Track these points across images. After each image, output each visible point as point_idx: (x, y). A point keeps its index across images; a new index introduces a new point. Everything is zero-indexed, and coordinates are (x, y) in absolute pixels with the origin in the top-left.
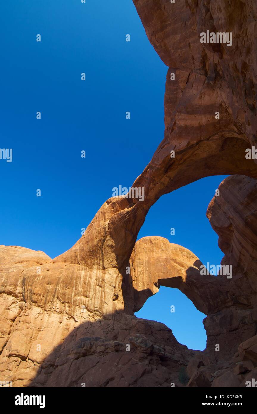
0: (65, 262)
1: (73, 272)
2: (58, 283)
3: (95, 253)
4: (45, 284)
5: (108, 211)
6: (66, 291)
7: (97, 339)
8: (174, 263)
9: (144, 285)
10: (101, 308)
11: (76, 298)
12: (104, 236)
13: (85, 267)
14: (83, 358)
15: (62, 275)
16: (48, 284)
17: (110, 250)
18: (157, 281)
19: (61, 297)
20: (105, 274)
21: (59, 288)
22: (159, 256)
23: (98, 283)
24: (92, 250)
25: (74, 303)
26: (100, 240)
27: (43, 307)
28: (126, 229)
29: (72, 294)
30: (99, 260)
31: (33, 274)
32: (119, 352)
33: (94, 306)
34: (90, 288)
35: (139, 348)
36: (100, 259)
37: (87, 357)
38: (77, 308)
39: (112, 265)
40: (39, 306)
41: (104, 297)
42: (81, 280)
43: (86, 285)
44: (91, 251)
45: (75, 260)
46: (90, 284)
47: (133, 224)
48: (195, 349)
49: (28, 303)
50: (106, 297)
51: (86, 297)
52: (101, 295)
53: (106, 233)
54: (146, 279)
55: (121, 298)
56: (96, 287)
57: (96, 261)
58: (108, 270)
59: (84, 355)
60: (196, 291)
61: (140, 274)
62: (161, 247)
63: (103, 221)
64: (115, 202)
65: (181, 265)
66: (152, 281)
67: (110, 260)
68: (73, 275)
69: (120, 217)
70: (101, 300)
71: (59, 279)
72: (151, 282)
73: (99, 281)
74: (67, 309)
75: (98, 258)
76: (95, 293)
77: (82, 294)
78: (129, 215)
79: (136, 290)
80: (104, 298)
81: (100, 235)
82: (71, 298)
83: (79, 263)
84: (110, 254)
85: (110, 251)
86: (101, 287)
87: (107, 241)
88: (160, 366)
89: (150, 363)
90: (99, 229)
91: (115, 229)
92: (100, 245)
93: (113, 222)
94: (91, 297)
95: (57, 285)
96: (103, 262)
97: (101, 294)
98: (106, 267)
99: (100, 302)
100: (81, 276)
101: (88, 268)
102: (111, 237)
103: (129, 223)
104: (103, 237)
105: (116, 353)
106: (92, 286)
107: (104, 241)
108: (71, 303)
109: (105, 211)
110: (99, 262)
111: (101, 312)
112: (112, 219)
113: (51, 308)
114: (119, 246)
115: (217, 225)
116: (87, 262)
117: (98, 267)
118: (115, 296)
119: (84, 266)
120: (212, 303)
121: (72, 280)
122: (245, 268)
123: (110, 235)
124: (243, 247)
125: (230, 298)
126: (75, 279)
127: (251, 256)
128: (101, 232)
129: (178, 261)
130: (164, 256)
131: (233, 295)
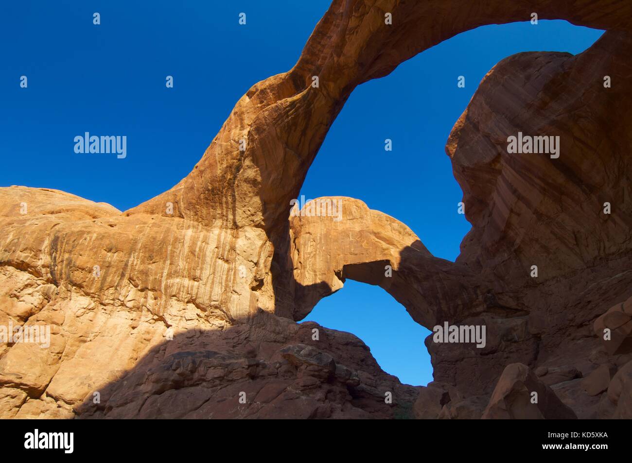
0: (152, 213)
1: (168, 231)
2: (132, 250)
3: (218, 194)
4: (102, 250)
5: (251, 108)
6: (150, 266)
7: (209, 355)
8: (376, 239)
9: (316, 275)
10: (225, 302)
11: (170, 281)
12: (238, 158)
13: (196, 223)
14: (174, 391)
15: (144, 235)
16: (110, 250)
17: (250, 189)
18: (341, 268)
19: (138, 277)
20: (238, 238)
21: (135, 261)
22: (348, 227)
23: (220, 254)
24: (210, 188)
25: (166, 289)
26: (230, 167)
27: (96, 296)
28: (287, 144)
29: (162, 273)
30: (225, 211)
31: (76, 230)
32: (258, 380)
33: (210, 297)
34: (203, 263)
35: (303, 367)
36: (227, 208)
37: (183, 390)
38: (173, 301)
39: (253, 221)
40: (87, 294)
41: (234, 280)
42: (183, 245)
43: (195, 255)
44: (208, 190)
45: (174, 208)
46: (203, 255)
47: (304, 133)
49: (62, 287)
50: (238, 280)
51: (194, 279)
52: (227, 278)
53: (242, 153)
55: (268, 287)
56: (215, 262)
57: (220, 212)
58: (245, 231)
59: (178, 385)
60: (415, 286)
61: (309, 258)
62: (351, 213)
63: (239, 129)
64: (265, 89)
65: (390, 242)
66: (332, 268)
67: (249, 211)
68: (169, 236)
69: (275, 115)
70: (227, 286)
71: (136, 242)
72: (329, 269)
73: (224, 250)
74: (151, 302)
75: (224, 206)
76: (214, 273)
77: (185, 273)
78: (296, 111)
79: (300, 285)
80: (234, 283)
81: (229, 157)
82: (160, 281)
83: (181, 214)
84: (251, 197)
85: (250, 192)
86: (227, 261)
87: (244, 170)
90: (227, 146)
91: (262, 142)
92: (229, 177)
93: (258, 128)
94: (205, 280)
95: (130, 254)
96: (234, 215)
97: (227, 274)
98: (239, 224)
99: (223, 290)
100: (184, 238)
101: (200, 225)
102: (253, 161)
104: (235, 161)
105: (251, 380)
106: (208, 259)
107: (238, 169)
108: (160, 291)
109: (244, 109)
110: (225, 214)
111: (224, 309)
112: (257, 122)
113: (113, 300)
114: (270, 181)
116: (199, 213)
117: (223, 224)
118: (256, 280)
119: (193, 220)
120: (444, 307)
121: (165, 246)
122: (518, 241)
123: (251, 158)
124: (520, 197)
125: (480, 298)
126: (172, 245)
127: (536, 212)
128: (232, 150)
129: (382, 235)
130: (357, 228)
131: (489, 292)
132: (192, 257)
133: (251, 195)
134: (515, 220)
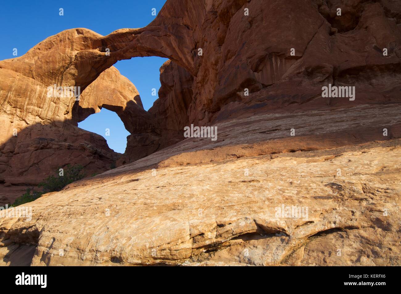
1: (27, 85)
2: (9, 90)
3: (55, 75)
5: (78, 41)
6: (18, 99)
7: (52, 140)
8: (120, 95)
9: (89, 105)
10: (53, 118)
11: (29, 107)
12: (68, 64)
13: (41, 84)
14: (41, 150)
15: (15, 84)
17: (71, 77)
18: (101, 104)
19: (12, 102)
21: (11, 95)
22: (108, 84)
23: (53, 99)
24: (51, 72)
25: (26, 109)
26: (63, 66)
28: (93, 67)
29: (25, 103)
32: (70, 150)
33: (47, 115)
34: (44, 102)
35: (88, 150)
37: (43, 150)
38: (30, 115)
41: (58, 111)
42: (36, 93)
43: (41, 98)
44: (50, 72)
45: (29, 73)
46: (44, 99)
48: (118, 152)
51: (39, 108)
52: (55, 110)
53: (71, 62)
54: (92, 100)
55: (70, 113)
56: (50, 103)
57: (54, 82)
59: (42, 148)
60: (130, 119)
61: (87, 95)
62: (111, 78)
63: (70, 49)
64: (87, 37)
65: (125, 97)
66: (97, 104)
67: (68, 85)
68: (28, 87)
69: (91, 56)
70: (54, 113)
71: (11, 87)
72: (96, 104)
74: (19, 113)
75: (57, 80)
76: (49, 107)
77: (36, 105)
78: (100, 58)
80: (57, 112)
81: (64, 62)
82: (24, 106)
83: (33, 77)
84: (70, 80)
86: (55, 103)
87: (70, 69)
88: (99, 160)
89: (94, 158)
90: (64, 56)
91: (82, 63)
92: (62, 70)
94: (45, 109)
95: (8, 92)
96: (61, 85)
97: (55, 108)
99: (53, 114)
100: (36, 90)
101: (44, 85)
103: (97, 63)
104: (67, 65)
105: (68, 150)
106: (47, 101)
107: (67, 68)
108: (23, 109)
109: (74, 41)
110: (56, 83)
111: (52, 121)
113: (1, 109)
114: (81, 77)
115: (164, 81)
116: (44, 80)
118: (66, 112)
119: (40, 82)
120: (137, 128)
121: (26, 92)
122: (168, 115)
123: (75, 66)
124: (173, 103)
125: (150, 128)
126: (30, 92)
127: (175, 110)
128: (66, 59)
129: (123, 94)
130: (113, 87)
131: (154, 127)
132: (39, 99)
133: (70, 79)
134: (169, 108)
